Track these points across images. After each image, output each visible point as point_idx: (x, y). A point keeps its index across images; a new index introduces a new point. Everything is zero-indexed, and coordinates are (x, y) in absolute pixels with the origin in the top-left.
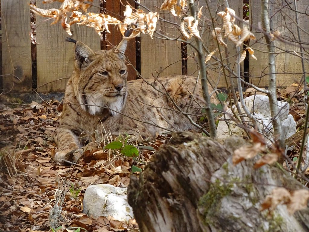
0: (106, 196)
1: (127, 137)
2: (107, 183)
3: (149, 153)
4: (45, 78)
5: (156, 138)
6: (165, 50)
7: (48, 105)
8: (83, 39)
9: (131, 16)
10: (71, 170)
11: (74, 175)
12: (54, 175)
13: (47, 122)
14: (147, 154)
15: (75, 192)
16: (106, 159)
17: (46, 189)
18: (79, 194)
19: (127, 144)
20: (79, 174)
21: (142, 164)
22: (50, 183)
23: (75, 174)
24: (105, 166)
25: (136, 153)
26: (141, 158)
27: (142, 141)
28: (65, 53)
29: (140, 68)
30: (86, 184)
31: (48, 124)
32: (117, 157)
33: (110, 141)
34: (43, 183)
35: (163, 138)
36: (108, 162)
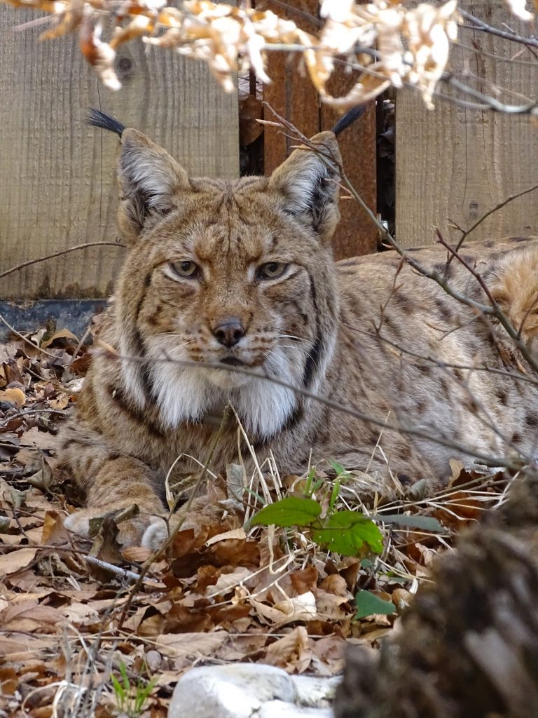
0: (255, 711)
1: (337, 480)
2: (257, 658)
3: (422, 543)
4: (18, 243)
5: (452, 479)
6: (492, 136)
7: (30, 347)
8: (170, 90)
9: (351, 17)
10: (119, 605)
11: (132, 627)
12: (53, 624)
13: (27, 416)
14: (418, 545)
15: (133, 692)
16: (258, 566)
17: (21, 680)
18: (150, 701)
19: (340, 506)
20: (150, 622)
21: (397, 586)
22: (36, 657)
23: (133, 623)
24: (251, 590)
25: (371, 542)
26: (391, 560)
27: (398, 494)
28: (99, 147)
29: (394, 204)
30: (178, 664)
31: (30, 425)
32: (301, 556)
33: (273, 492)
34: (9, 656)
35: (480, 483)
36: (263, 577)
